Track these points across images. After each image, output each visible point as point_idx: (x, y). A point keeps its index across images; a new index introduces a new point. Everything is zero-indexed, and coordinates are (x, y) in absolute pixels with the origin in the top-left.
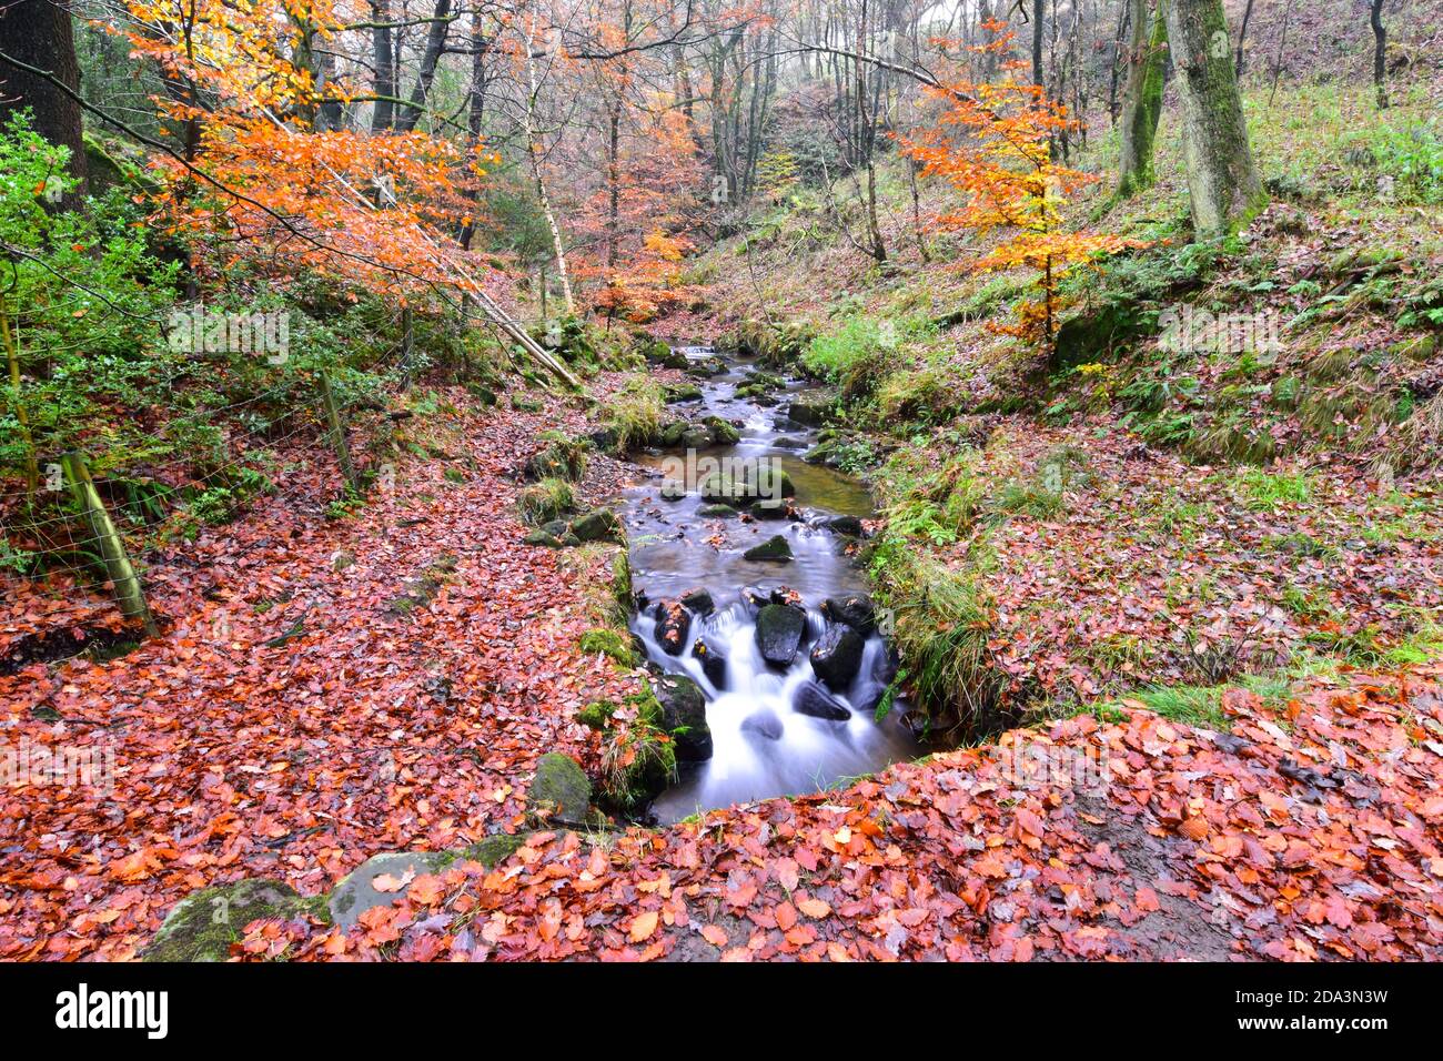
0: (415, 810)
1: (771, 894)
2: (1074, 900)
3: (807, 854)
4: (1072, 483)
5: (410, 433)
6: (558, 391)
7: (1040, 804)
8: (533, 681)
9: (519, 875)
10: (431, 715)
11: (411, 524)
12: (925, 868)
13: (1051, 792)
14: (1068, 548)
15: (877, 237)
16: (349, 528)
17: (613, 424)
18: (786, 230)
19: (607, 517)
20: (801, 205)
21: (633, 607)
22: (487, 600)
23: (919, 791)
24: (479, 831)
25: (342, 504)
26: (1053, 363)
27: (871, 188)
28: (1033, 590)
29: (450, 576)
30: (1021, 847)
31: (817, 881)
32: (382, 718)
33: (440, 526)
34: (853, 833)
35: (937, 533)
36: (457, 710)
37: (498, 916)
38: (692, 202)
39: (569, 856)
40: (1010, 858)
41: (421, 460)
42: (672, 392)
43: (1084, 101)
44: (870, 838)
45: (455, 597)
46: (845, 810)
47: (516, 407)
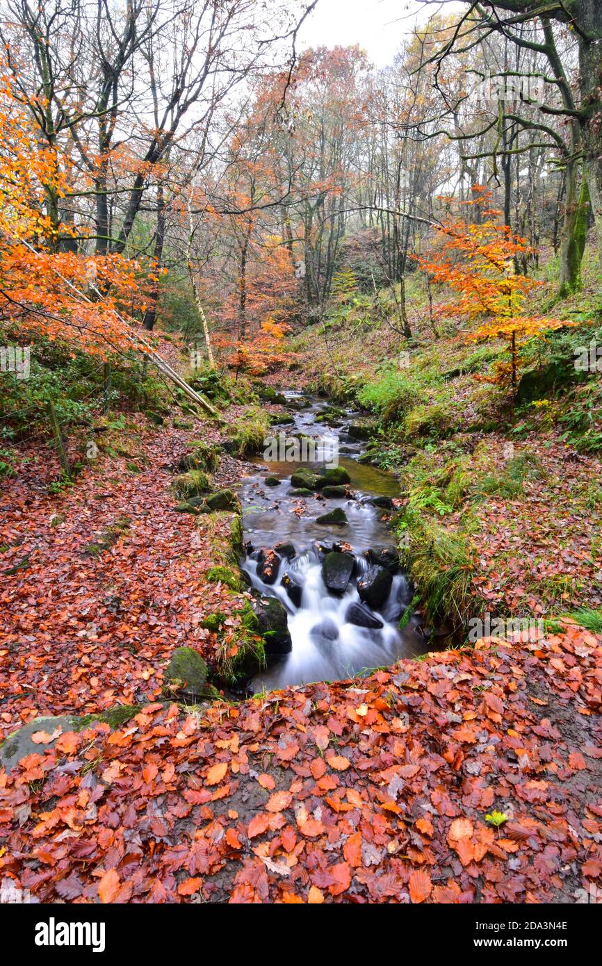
0: (89, 684)
1: (309, 751)
2: (525, 761)
3: (336, 723)
4: (529, 476)
5: (107, 441)
6: (203, 416)
7: (502, 690)
8: (175, 599)
9: (134, 734)
10: (105, 620)
11: (104, 497)
12: (419, 735)
13: (510, 681)
14: (526, 518)
15: (406, 323)
16: (63, 499)
17: (237, 437)
18: (349, 319)
19: (229, 495)
20: (359, 304)
21: (243, 553)
22: (149, 546)
23: (418, 679)
24: (131, 699)
25: (59, 484)
26: (517, 400)
27: (403, 293)
28: (503, 545)
29: (126, 531)
30: (487, 721)
31: (342, 743)
32: (73, 622)
33: (122, 499)
34: (369, 708)
35: (440, 507)
36: (123, 618)
37: (115, 763)
38: (292, 302)
39: (170, 721)
40: (480, 729)
41: (113, 458)
42: (275, 418)
43: (537, 239)
44: (381, 712)
45: (128, 544)
46: (365, 691)
47: (175, 426)
